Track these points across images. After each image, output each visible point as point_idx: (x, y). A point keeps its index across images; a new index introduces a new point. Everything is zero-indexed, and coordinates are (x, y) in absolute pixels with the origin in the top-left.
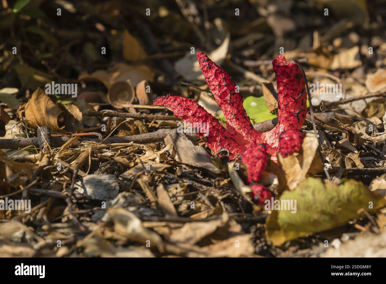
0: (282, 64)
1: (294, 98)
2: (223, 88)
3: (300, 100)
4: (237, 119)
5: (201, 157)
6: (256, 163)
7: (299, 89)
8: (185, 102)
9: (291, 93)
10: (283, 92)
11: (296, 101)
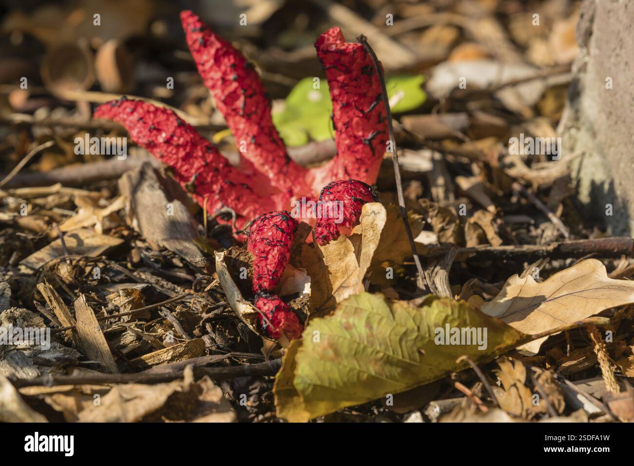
0: (334, 47)
1: (362, 111)
2: (231, 84)
3: (374, 113)
4: (258, 145)
5: (176, 227)
6: (268, 253)
7: (370, 94)
8: (152, 116)
9: (355, 101)
10: (341, 99)
11: (366, 117)
